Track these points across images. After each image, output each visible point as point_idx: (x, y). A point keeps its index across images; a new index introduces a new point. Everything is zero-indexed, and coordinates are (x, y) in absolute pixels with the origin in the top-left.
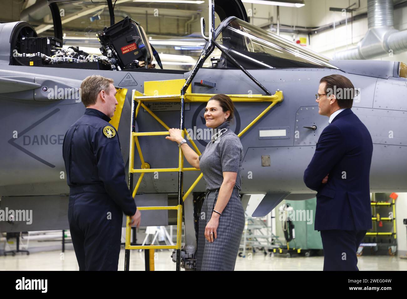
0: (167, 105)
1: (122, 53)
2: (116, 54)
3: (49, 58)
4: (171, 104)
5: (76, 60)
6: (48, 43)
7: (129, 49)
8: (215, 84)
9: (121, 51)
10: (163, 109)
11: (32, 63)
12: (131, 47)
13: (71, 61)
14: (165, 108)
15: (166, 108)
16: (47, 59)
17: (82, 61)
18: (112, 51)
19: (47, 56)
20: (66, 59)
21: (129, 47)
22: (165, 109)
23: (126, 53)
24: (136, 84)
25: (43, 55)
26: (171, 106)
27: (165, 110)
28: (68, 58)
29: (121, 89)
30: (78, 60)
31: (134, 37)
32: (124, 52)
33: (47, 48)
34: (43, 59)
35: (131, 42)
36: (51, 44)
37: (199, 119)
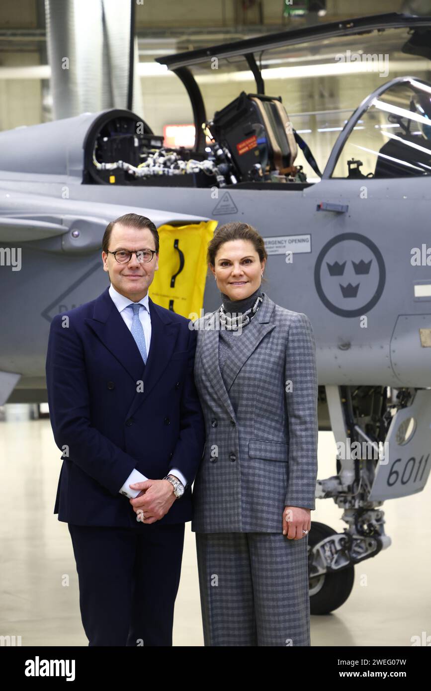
0: (279, 245)
1: (238, 153)
2: (229, 155)
3: (134, 169)
4: (284, 242)
5: (168, 171)
6: (136, 144)
7: (247, 145)
8: (348, 206)
9: (237, 150)
10: (273, 251)
11: (112, 179)
12: (250, 144)
13: (161, 173)
14: (275, 249)
15: (277, 249)
16: (130, 172)
17: (177, 172)
18: (224, 151)
19: (130, 167)
20: (154, 171)
21: (247, 143)
22: (276, 251)
23: (243, 154)
24: (236, 211)
25: (126, 165)
26: (284, 247)
27: (277, 253)
28: (156, 168)
29: (206, 222)
30: (171, 170)
31: (255, 126)
32: (241, 152)
33: (135, 153)
34: (126, 171)
35: (250, 134)
36: (141, 146)
37: (324, 269)
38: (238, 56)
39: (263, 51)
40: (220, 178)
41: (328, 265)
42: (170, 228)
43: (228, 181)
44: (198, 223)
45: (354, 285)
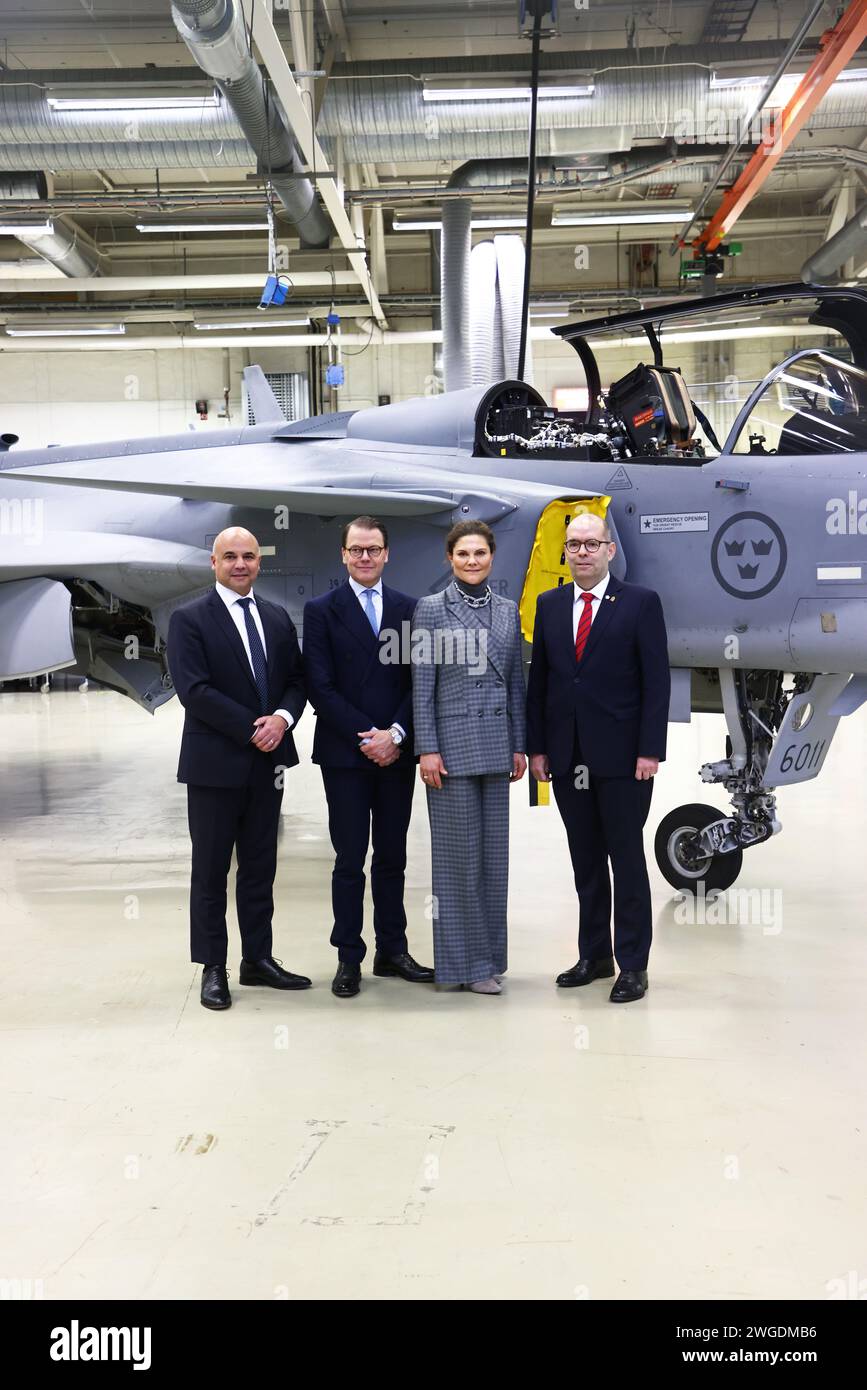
0: (675, 522)
1: (634, 426)
2: (625, 428)
3: (526, 441)
4: (680, 520)
5: (561, 444)
6: (529, 416)
7: (644, 418)
8: (749, 484)
9: (633, 424)
10: (668, 529)
11: (503, 452)
12: (647, 416)
13: (553, 446)
14: (670, 526)
15: (673, 527)
16: (522, 444)
17: (570, 444)
18: (619, 424)
19: (522, 439)
20: (546, 444)
21: (645, 415)
23: (639, 427)
24: (630, 486)
25: (517, 438)
26: (680, 524)
27: (672, 530)
28: (549, 441)
29: (599, 497)
30: (564, 444)
31: (652, 399)
32: (637, 425)
33: (527, 425)
34: (518, 444)
35: (647, 406)
36: (534, 417)
37: (722, 547)
38: (637, 324)
39: (662, 321)
40: (615, 452)
41: (726, 544)
42: (561, 503)
43: (623, 455)
44: (591, 498)
45: (753, 566)
